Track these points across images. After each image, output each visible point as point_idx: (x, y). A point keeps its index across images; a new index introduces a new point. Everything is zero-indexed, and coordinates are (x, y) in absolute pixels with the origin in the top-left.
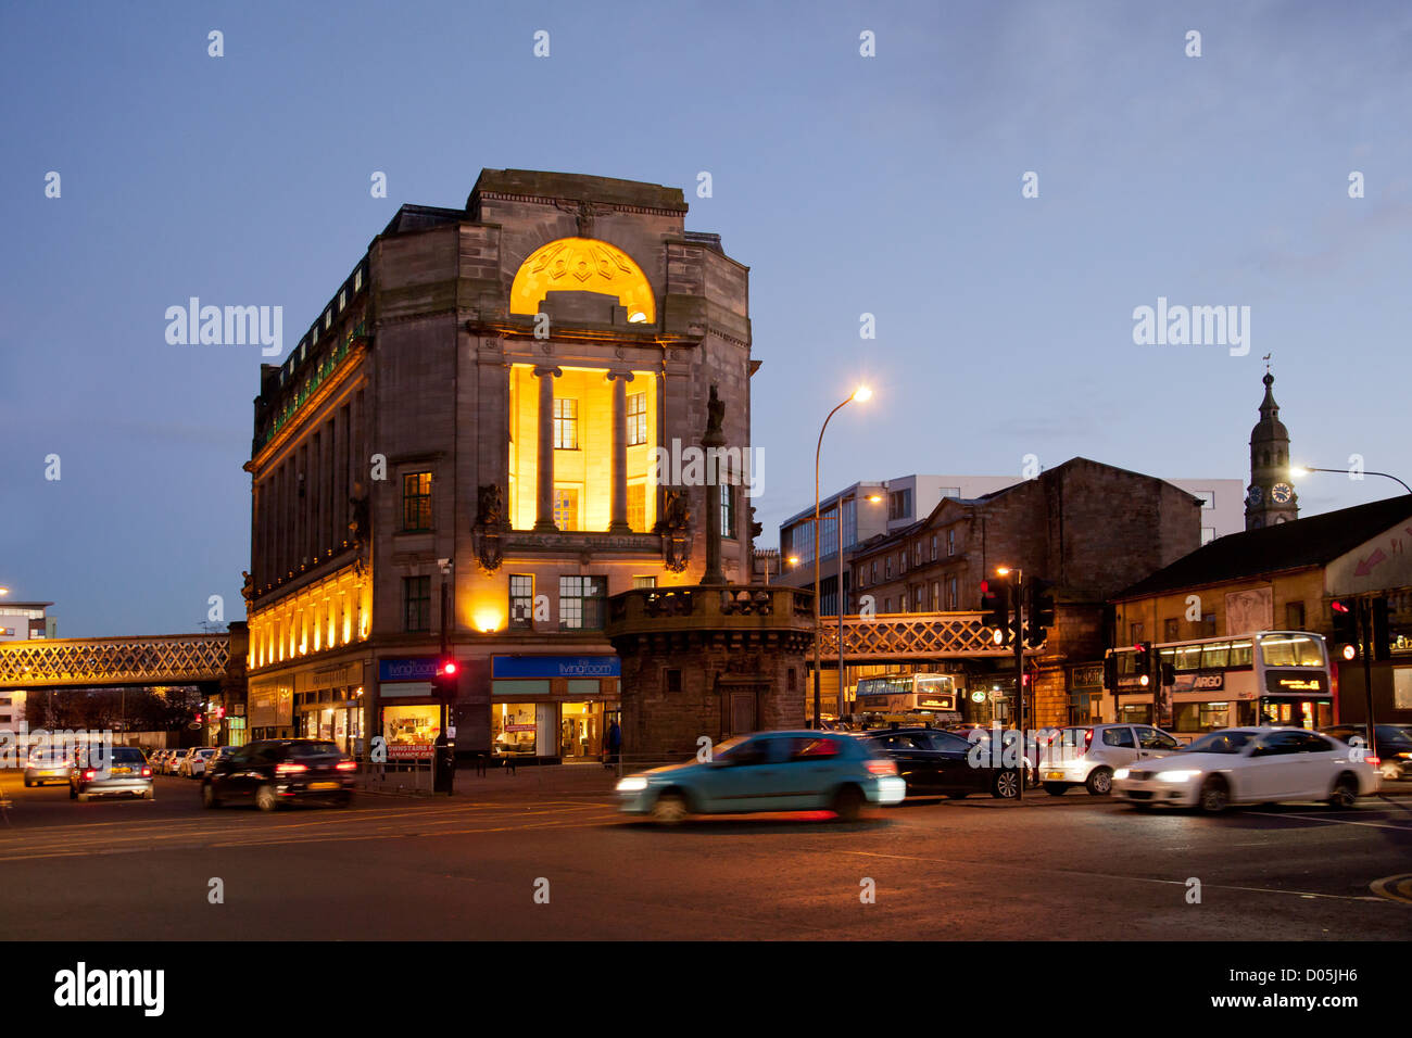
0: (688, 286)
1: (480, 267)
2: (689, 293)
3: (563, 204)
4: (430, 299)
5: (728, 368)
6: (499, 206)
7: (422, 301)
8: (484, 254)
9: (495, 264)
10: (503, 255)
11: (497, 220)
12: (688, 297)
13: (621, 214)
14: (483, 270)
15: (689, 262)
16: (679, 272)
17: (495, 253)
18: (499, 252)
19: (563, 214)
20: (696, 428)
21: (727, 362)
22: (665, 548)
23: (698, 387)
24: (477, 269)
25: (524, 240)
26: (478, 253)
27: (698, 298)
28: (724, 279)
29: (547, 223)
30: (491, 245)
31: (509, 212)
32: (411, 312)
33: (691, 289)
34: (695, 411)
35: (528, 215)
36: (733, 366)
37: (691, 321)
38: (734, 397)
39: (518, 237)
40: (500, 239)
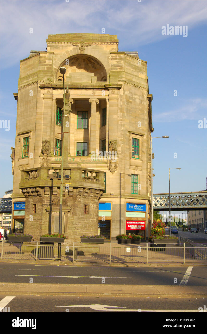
0: (118, 68)
1: (46, 67)
2: (119, 70)
3: (74, 43)
4: (31, 79)
5: (136, 97)
6: (53, 46)
7: (30, 80)
8: (47, 62)
9: (50, 65)
10: (54, 62)
11: (52, 51)
12: (118, 72)
13: (95, 45)
14: (47, 68)
15: (119, 59)
16: (115, 63)
17: (51, 61)
18: (52, 61)
19: (75, 47)
20: (121, 118)
21: (135, 94)
22: (108, 162)
23: (122, 103)
24: (45, 67)
25: (61, 57)
26: (45, 62)
27: (122, 72)
28: (135, 66)
29: (69, 50)
30: (50, 59)
31: (56, 48)
32: (27, 84)
33: (119, 69)
34: (121, 112)
35: (63, 48)
36: (139, 96)
37: (119, 80)
38: (139, 107)
39: (59, 56)
40: (53, 57)
